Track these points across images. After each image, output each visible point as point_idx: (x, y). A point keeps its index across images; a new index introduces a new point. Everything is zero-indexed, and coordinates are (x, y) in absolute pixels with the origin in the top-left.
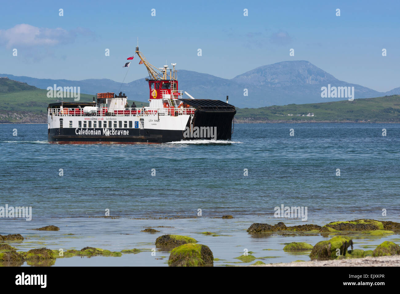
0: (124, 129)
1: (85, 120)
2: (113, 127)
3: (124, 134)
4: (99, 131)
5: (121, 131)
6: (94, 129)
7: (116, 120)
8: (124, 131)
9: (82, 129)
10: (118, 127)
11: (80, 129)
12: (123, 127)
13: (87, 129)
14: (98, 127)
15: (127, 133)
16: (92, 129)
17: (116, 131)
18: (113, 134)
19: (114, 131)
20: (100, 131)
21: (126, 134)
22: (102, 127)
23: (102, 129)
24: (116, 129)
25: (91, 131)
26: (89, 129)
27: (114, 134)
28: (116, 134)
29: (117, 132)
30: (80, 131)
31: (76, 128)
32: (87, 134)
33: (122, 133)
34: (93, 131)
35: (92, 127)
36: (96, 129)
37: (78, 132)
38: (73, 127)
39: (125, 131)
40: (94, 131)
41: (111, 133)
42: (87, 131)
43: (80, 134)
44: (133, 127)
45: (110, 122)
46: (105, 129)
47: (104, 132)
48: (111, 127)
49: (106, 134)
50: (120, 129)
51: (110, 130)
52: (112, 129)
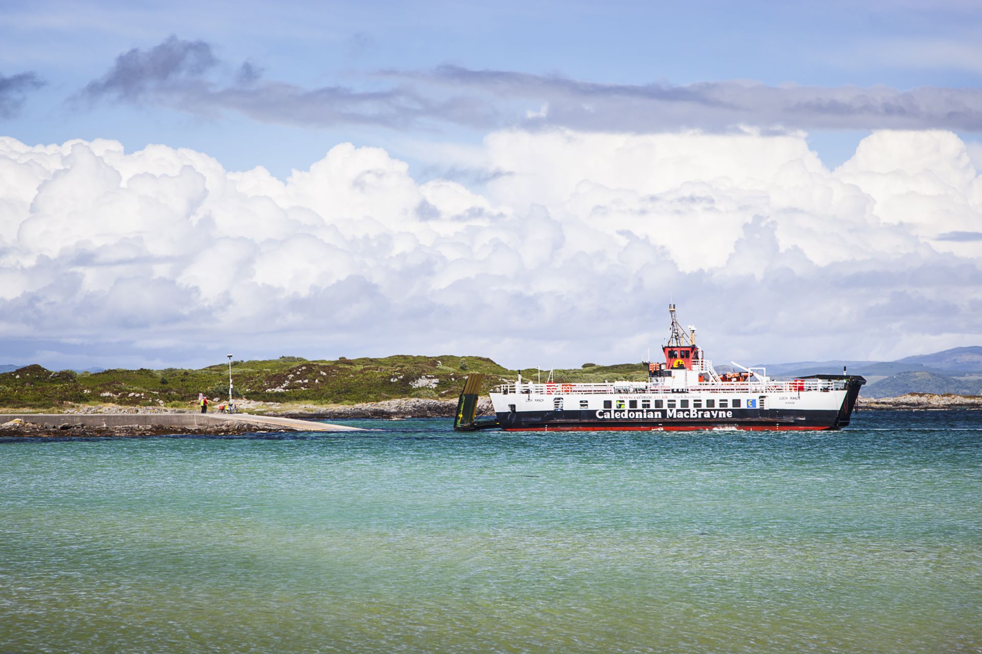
0: (719, 410)
1: (622, 399)
2: (691, 407)
3: (720, 416)
4: (656, 413)
5: (712, 412)
6: (645, 411)
7: (699, 399)
8: (720, 413)
9: (613, 412)
10: (704, 407)
11: (606, 411)
12: (717, 407)
13: (627, 412)
14: (653, 408)
16: (641, 411)
17: (700, 413)
18: (692, 416)
19: (694, 413)
21: (724, 416)
22: (665, 407)
23: (666, 410)
24: (699, 411)
25: (637, 413)
26: (629, 411)
27: (695, 417)
28: (700, 417)
29: (702, 415)
30: (608, 413)
31: (596, 410)
32: (626, 417)
33: (714, 415)
34: (641, 413)
35: (640, 408)
36: (649, 411)
38: (590, 408)
39: (724, 413)
40: (645, 414)
41: (688, 415)
43: (607, 416)
44: (744, 407)
45: (685, 402)
46: (671, 410)
47: (669, 414)
48: (688, 407)
49: (675, 417)
50: (710, 411)
51: (684, 411)
52: (689, 411)
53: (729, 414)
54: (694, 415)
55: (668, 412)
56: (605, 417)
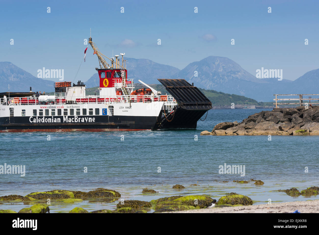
0: (89, 117)
1: (41, 109)
2: (75, 114)
3: (89, 121)
4: (58, 119)
5: (85, 118)
6: (53, 117)
7: (79, 108)
8: (89, 118)
9: (37, 117)
10: (81, 114)
11: (34, 117)
12: (88, 114)
13: (44, 117)
14: (56, 115)
15: (93, 120)
16: (51, 117)
17: (79, 119)
18: (75, 121)
19: (77, 119)
20: (60, 119)
21: (91, 121)
22: (62, 114)
23: (63, 116)
24: (79, 117)
25: (49, 119)
26: (45, 117)
27: (77, 121)
28: (79, 121)
29: (81, 120)
30: (35, 119)
31: (30, 117)
32: (44, 122)
33: (87, 120)
34: (50, 119)
35: (50, 115)
36: (54, 117)
37: (32, 119)
38: (27, 115)
39: (91, 118)
40: (53, 119)
41: (74, 120)
42: (43, 119)
43: (35, 121)
44: (101, 114)
45: (72, 111)
46: (65, 117)
47: (64, 119)
48: (73, 115)
49: (67, 122)
50: (84, 117)
51: (71, 117)
52: (74, 117)
53: (94, 120)
54: (76, 120)
55: (64, 117)
56: (34, 122)
